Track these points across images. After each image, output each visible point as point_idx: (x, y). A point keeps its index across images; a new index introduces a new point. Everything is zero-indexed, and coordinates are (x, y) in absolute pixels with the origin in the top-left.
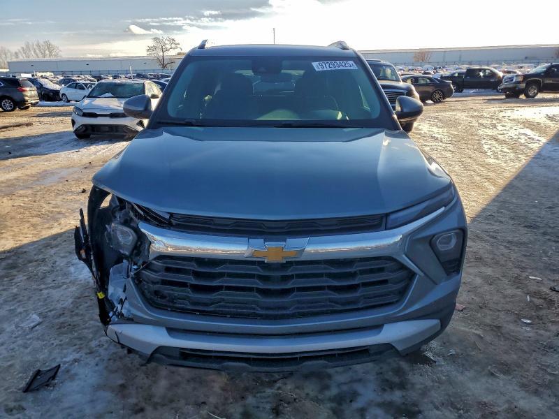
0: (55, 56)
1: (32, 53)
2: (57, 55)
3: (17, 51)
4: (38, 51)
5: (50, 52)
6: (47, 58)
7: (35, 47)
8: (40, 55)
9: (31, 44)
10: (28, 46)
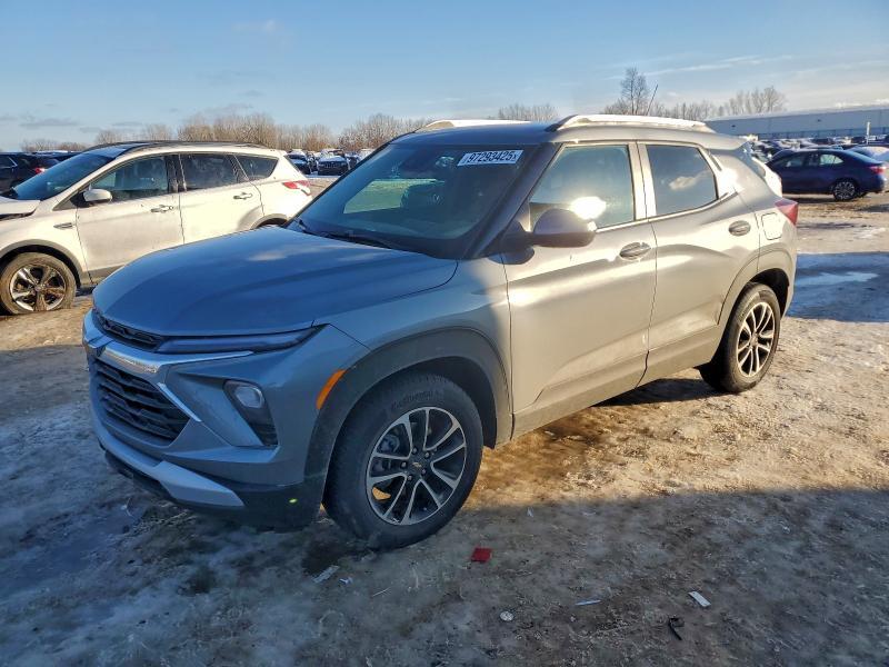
0: (776, 109)
1: (744, 106)
2: (778, 108)
3: (723, 105)
4: (752, 105)
5: (770, 105)
6: (764, 114)
7: (751, 97)
8: (753, 110)
9: (745, 93)
10: (739, 97)
